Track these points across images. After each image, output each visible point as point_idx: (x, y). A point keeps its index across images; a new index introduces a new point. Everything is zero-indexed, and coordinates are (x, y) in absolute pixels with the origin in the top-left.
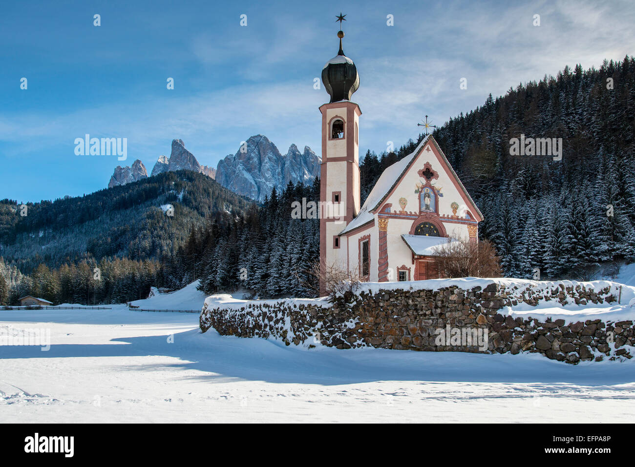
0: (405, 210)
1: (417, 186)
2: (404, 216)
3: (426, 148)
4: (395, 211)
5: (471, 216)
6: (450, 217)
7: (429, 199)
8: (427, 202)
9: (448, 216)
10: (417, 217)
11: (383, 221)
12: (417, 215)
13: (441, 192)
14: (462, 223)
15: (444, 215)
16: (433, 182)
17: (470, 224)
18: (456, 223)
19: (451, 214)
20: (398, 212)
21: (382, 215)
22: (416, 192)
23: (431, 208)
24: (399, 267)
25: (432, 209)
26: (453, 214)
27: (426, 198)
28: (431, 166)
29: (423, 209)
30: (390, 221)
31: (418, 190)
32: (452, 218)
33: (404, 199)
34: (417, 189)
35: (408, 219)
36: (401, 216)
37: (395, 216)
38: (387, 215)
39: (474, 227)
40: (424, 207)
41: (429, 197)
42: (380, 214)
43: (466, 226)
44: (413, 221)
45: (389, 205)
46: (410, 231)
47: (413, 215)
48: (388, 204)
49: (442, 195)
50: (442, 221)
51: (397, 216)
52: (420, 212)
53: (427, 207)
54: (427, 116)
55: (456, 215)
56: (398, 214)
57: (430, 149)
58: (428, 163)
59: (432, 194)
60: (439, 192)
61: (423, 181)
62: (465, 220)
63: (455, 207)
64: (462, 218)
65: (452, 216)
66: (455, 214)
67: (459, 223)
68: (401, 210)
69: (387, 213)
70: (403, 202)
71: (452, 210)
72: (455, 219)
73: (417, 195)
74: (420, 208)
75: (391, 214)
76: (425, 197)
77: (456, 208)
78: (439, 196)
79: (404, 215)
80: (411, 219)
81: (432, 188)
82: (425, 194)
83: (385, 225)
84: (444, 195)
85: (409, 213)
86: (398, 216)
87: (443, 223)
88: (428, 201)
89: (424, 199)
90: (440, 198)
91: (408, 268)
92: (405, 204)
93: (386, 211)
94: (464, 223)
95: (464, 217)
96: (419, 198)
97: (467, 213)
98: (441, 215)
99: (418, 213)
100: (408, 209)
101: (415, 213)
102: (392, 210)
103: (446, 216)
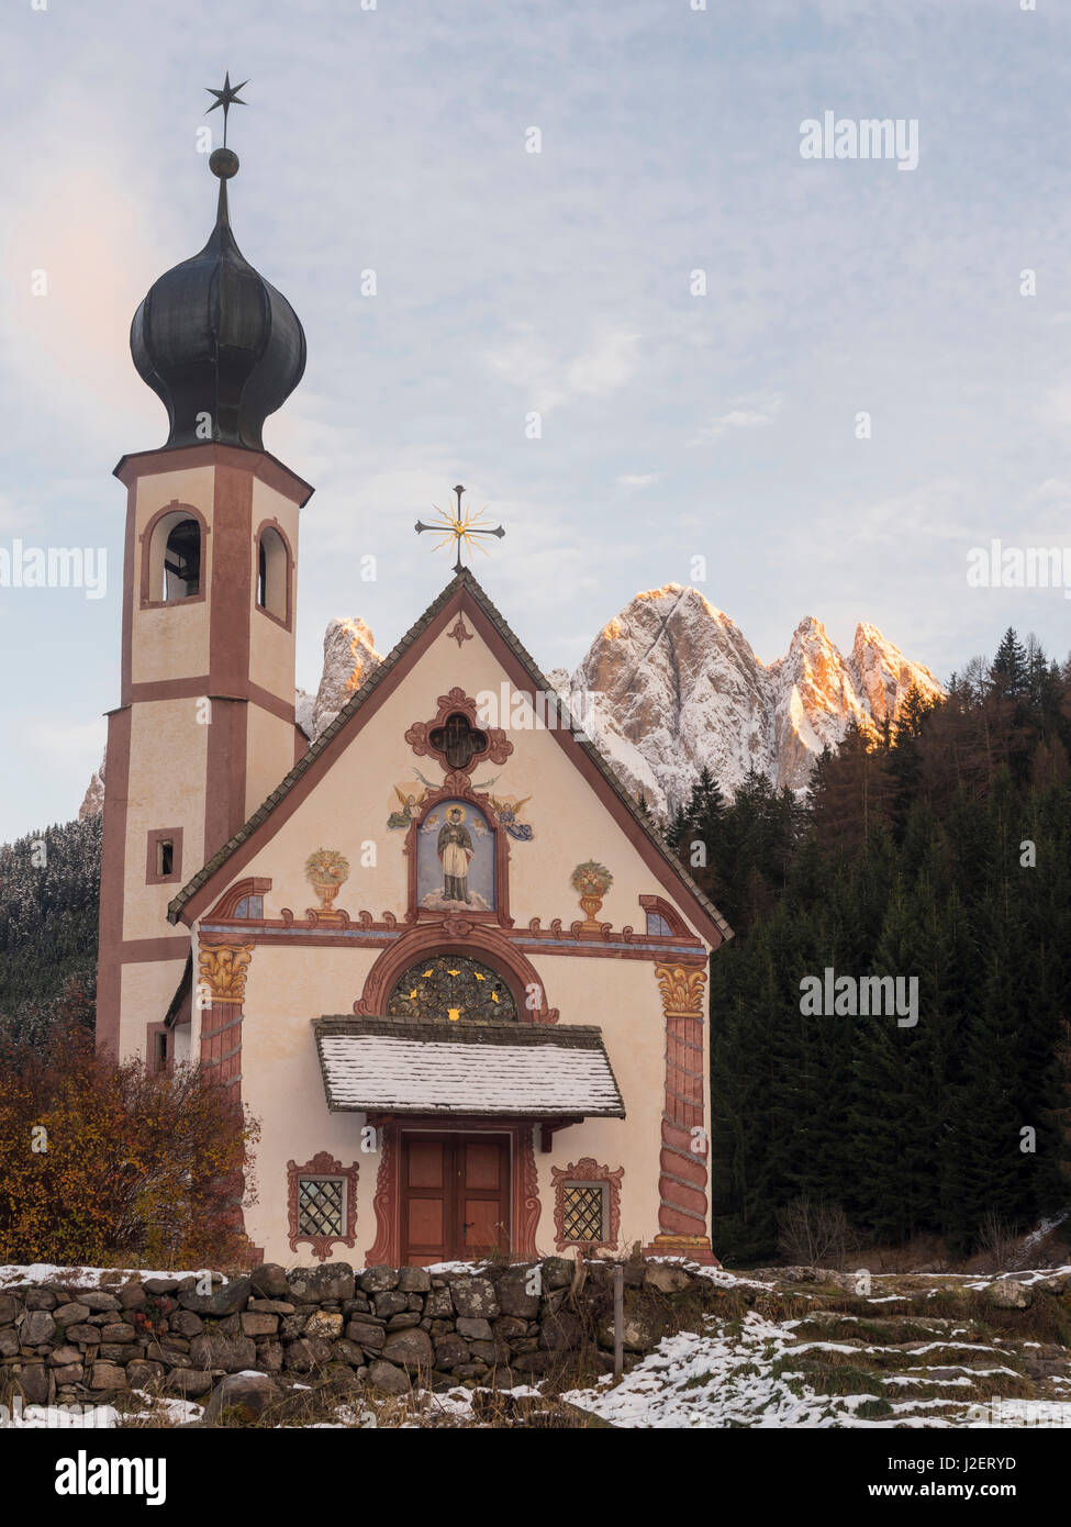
0: (337, 904)
1: (401, 798)
2: (331, 933)
3: (450, 628)
4: (287, 913)
5: (674, 921)
6: (565, 927)
7: (461, 853)
8: (454, 867)
9: (557, 923)
10: (396, 936)
11: (224, 955)
12: (396, 927)
13: (521, 818)
14: (627, 955)
15: (536, 921)
16: (483, 776)
17: (669, 959)
18: (596, 953)
19: (570, 913)
20: (299, 915)
21: (218, 929)
22: (395, 822)
23: (472, 893)
24: (301, 1163)
26: (581, 916)
27: (451, 849)
28: (472, 704)
29: (433, 897)
30: (262, 955)
31: (407, 811)
32: (577, 931)
33: (335, 855)
34: (400, 808)
35: (351, 943)
36: (316, 932)
37: (287, 933)
38: (246, 930)
39: (688, 973)
40: (440, 890)
41: (463, 841)
42: (204, 928)
43: (650, 966)
44: (376, 953)
45: (258, 887)
46: (359, 997)
47: (378, 927)
48: (249, 882)
49: (525, 834)
50: (522, 950)
51: (294, 932)
52: (415, 910)
53: (455, 887)
54: (459, 489)
55: (601, 917)
56: (299, 925)
57: (470, 628)
58: (457, 693)
59: (478, 831)
60: (511, 817)
61: (434, 773)
62: (643, 940)
63: (591, 883)
64: (628, 931)
65: (577, 926)
66: (591, 914)
67: (611, 954)
68: (317, 904)
69: (248, 923)
70: (327, 870)
71: (577, 897)
72: (592, 936)
73: (399, 837)
74: (413, 895)
75: (264, 924)
76: (442, 845)
77: (601, 890)
78: (509, 838)
79: (328, 925)
80: (369, 944)
81: (478, 804)
82: (445, 830)
83: (234, 975)
84: (534, 831)
85: (355, 918)
86: (303, 932)
87: (531, 958)
88: (456, 860)
89: (441, 854)
90: (516, 847)
91: (347, 1164)
92: (336, 879)
93: (240, 911)
94: (640, 956)
95: (640, 928)
96: (412, 851)
97: (653, 907)
98: (521, 923)
99: (401, 919)
100: (350, 902)
101: (388, 915)
102: (271, 908)
103: (545, 926)
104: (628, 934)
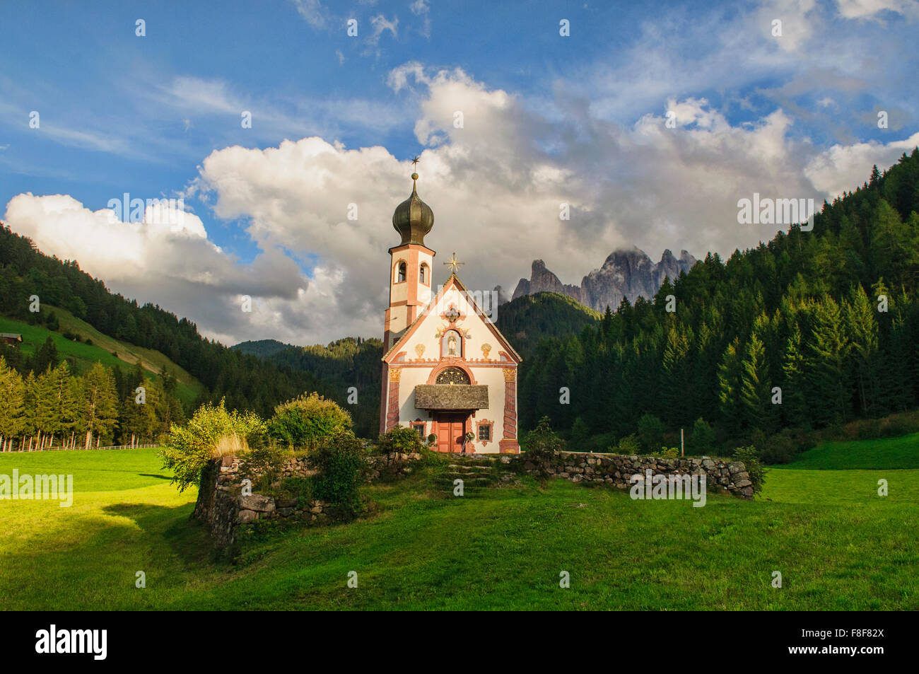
0: (422, 357)
1: (438, 330)
2: (421, 365)
3: (451, 288)
4: (410, 360)
5: (507, 358)
6: (479, 360)
7: (453, 343)
8: (451, 347)
9: (477, 359)
10: (437, 364)
11: (395, 371)
12: (437, 362)
13: (468, 334)
14: (495, 367)
15: (472, 359)
16: (459, 324)
17: (506, 367)
18: (487, 367)
19: (481, 356)
20: (413, 360)
21: (394, 365)
22: (437, 336)
23: (456, 353)
24: (413, 422)
25: (458, 354)
26: (484, 357)
27: (451, 342)
28: (456, 307)
29: (446, 354)
30: (404, 370)
31: (440, 333)
32: (483, 361)
33: (422, 345)
34: (438, 333)
35: (426, 367)
36: (417, 364)
37: (410, 365)
38: (400, 365)
39: (512, 371)
40: (448, 352)
41: (454, 340)
42: (391, 364)
43: (501, 369)
44: (432, 369)
45: (402, 354)
46: (427, 380)
47: (432, 362)
48: (401, 353)
49: (469, 337)
50: (468, 366)
51: (412, 364)
52: (441, 358)
53: (452, 352)
54: (454, 254)
55: (489, 357)
57: (455, 288)
60: (465, 334)
61: (447, 323)
62: (499, 363)
63: (486, 349)
64: (495, 360)
66: (486, 357)
67: (491, 366)
68: (418, 357)
69: (401, 363)
70: (420, 349)
71: (483, 352)
72: (486, 362)
73: (438, 339)
74: (441, 354)
75: (405, 363)
76: (449, 341)
77: (489, 351)
78: (465, 339)
79: (420, 362)
80: (430, 367)
82: (449, 337)
83: (397, 376)
84: (472, 336)
85: (427, 360)
86: (414, 365)
87: (471, 368)
88: (452, 345)
89: (448, 344)
90: (467, 341)
91: (424, 422)
92: (422, 351)
93: (399, 360)
94: (499, 367)
95: (499, 360)
96: (441, 343)
97: (502, 354)
98: (468, 360)
99: (438, 360)
100: (425, 357)
101: (435, 359)
102: (406, 359)
103: (474, 360)
104: (495, 362)
